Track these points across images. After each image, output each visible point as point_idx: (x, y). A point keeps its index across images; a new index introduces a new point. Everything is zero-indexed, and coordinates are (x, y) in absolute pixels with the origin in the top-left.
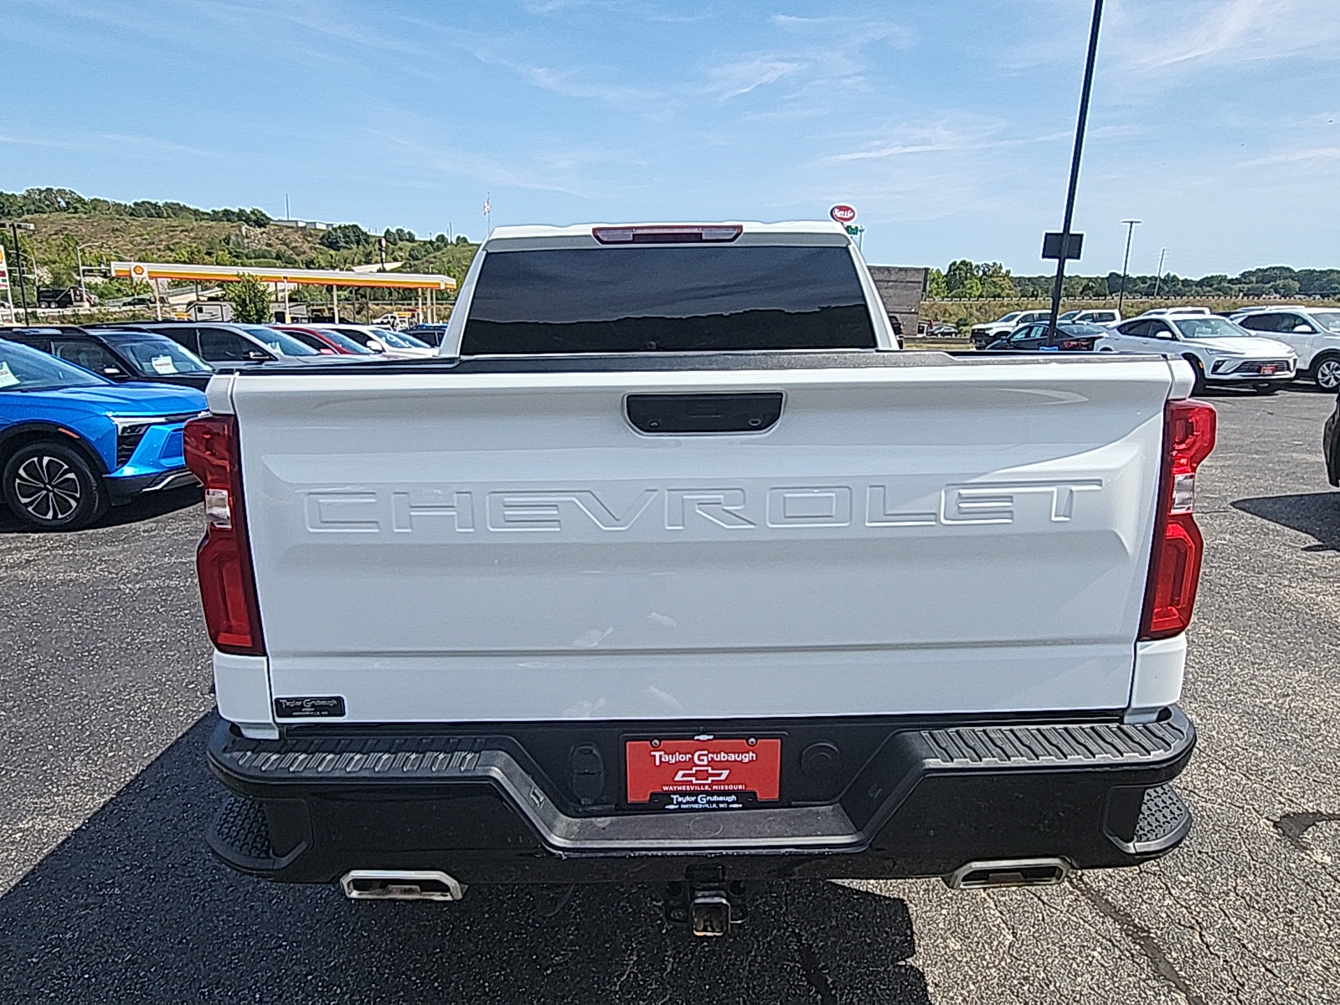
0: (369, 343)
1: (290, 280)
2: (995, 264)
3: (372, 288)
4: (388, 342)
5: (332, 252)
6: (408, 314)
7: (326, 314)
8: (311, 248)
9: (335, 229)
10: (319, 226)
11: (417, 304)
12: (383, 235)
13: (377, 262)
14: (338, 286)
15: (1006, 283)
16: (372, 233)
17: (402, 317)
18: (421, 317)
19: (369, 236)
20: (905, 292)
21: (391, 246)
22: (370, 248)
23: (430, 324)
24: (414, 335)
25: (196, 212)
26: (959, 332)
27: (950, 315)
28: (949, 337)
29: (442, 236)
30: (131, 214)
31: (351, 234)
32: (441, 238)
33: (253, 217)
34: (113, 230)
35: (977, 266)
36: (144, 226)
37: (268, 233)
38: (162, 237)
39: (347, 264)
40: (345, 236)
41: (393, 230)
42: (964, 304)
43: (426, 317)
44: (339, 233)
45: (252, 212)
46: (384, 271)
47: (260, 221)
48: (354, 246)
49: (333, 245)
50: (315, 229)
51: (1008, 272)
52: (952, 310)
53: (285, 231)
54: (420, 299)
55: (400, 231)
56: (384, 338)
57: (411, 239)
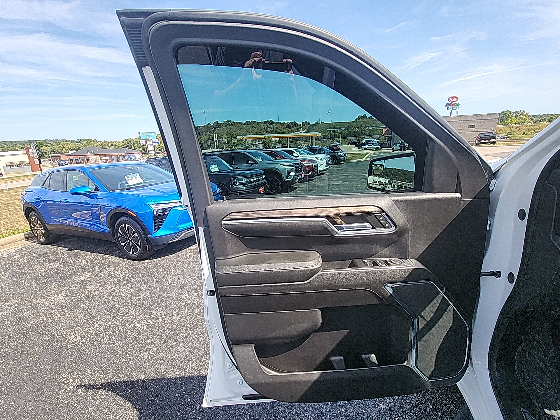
0: (294, 154)
1: (277, 137)
2: (521, 111)
3: (298, 137)
4: (300, 153)
5: (289, 129)
6: (307, 144)
7: (286, 146)
8: (284, 129)
9: (289, 123)
10: (286, 123)
11: (310, 141)
12: (301, 123)
13: (300, 131)
14: (289, 138)
15: (527, 118)
16: (299, 123)
17: (305, 145)
18: (311, 145)
19: (298, 124)
20: (489, 123)
21: (303, 126)
22: (298, 127)
23: (313, 146)
24: (309, 150)
25: (258, 122)
26: (509, 137)
27: (503, 131)
28: (504, 139)
29: (317, 122)
30: (244, 125)
31: (294, 124)
32: (317, 123)
33: (270, 122)
34: (240, 129)
35: (513, 112)
36: (246, 127)
37: (274, 126)
38: (251, 129)
39: (292, 132)
40: (292, 125)
41: (304, 122)
42: (509, 127)
43: (312, 145)
44: (291, 124)
45: (270, 121)
46: (301, 132)
47: (272, 123)
48: (294, 127)
49: (289, 128)
50: (285, 124)
51: (528, 113)
52: (503, 129)
53: (278, 125)
54: (311, 140)
55: (306, 122)
56: (299, 152)
57: (309, 123)
